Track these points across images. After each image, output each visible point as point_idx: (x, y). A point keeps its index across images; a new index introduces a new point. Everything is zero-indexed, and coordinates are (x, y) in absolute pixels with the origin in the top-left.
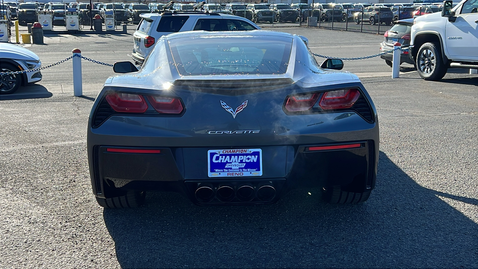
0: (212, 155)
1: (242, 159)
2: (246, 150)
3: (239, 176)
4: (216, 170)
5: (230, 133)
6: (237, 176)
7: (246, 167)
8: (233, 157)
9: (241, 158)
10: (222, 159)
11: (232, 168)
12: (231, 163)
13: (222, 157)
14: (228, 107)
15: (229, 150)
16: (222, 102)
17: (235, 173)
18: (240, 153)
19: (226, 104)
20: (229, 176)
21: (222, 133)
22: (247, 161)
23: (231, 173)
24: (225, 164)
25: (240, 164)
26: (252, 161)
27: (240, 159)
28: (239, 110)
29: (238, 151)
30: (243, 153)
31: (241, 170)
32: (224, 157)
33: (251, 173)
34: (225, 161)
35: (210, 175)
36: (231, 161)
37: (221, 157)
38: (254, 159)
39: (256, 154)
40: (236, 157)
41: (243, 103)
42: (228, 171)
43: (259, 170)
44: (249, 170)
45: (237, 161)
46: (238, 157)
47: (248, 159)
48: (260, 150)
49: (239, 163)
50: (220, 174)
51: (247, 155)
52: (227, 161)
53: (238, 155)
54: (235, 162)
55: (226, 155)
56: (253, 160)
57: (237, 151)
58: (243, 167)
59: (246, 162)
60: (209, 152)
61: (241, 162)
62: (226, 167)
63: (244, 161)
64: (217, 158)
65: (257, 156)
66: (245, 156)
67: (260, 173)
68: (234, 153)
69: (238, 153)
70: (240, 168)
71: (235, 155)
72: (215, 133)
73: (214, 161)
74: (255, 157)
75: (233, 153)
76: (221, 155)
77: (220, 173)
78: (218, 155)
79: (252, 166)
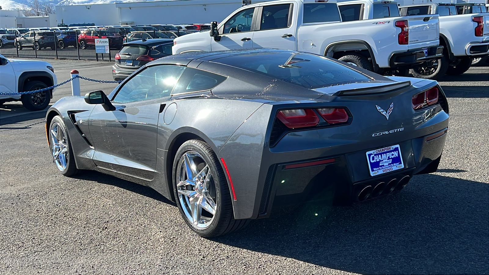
0: (369, 155)
1: (389, 156)
2: (390, 147)
3: (391, 171)
4: (375, 169)
5: (387, 133)
6: (389, 171)
7: (393, 163)
8: (383, 155)
9: (388, 155)
10: (377, 159)
11: (384, 165)
12: (382, 161)
13: (376, 157)
14: (382, 110)
15: (380, 149)
16: (378, 107)
17: (387, 168)
18: (387, 151)
19: (380, 108)
20: (384, 172)
21: (382, 134)
22: (393, 157)
23: (385, 169)
24: (378, 162)
25: (388, 160)
26: (395, 157)
27: (387, 156)
28: (390, 112)
29: (386, 149)
30: (389, 150)
31: (390, 165)
32: (377, 156)
33: (397, 167)
34: (379, 160)
35: (372, 174)
36: (382, 159)
37: (375, 156)
38: (396, 154)
39: (396, 149)
40: (385, 154)
41: (391, 106)
42: (382, 169)
43: (401, 163)
44: (394, 164)
45: (386, 159)
46: (386, 155)
47: (393, 155)
48: (398, 146)
49: (388, 159)
50: (378, 172)
51: (391, 151)
52: (380, 160)
53: (386, 153)
54: (385, 159)
55: (378, 154)
56: (396, 156)
57: (385, 150)
58: (391, 162)
59: (392, 158)
60: (367, 153)
61: (389, 158)
62: (380, 165)
63: (390, 158)
64: (373, 159)
65: (397, 151)
66: (390, 153)
67: (402, 166)
68: (383, 152)
69: (385, 151)
70: (389, 164)
71: (383, 153)
72: (377, 135)
73: (372, 161)
74: (396, 152)
75: (382, 152)
76: (375, 155)
77: (378, 171)
78: (373, 155)
79: (396, 160)
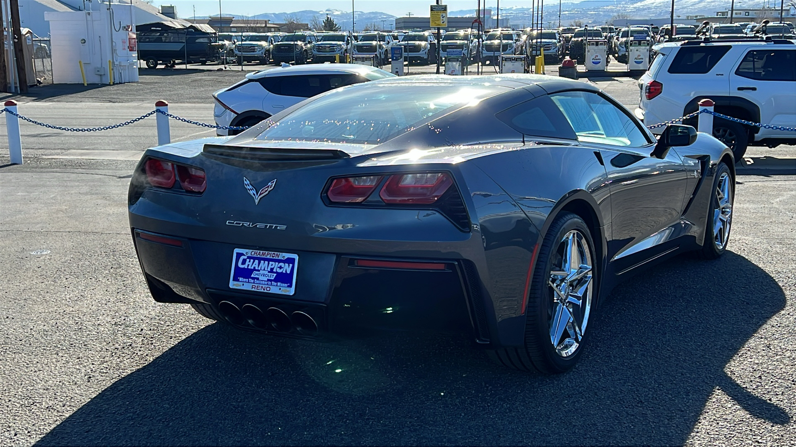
0: (239, 255)
1: (272, 267)
2: (278, 253)
3: (265, 291)
4: (241, 279)
5: (251, 226)
6: (262, 291)
7: (276, 280)
8: (262, 262)
9: (272, 265)
10: (249, 264)
11: (259, 278)
12: (259, 271)
13: (250, 261)
14: (251, 187)
15: (259, 251)
16: (246, 180)
17: (261, 285)
18: (271, 257)
19: (249, 182)
20: (253, 289)
21: (241, 224)
22: (279, 271)
23: (256, 285)
24: (251, 271)
25: (270, 274)
26: (284, 272)
27: (270, 267)
28: (263, 193)
29: (269, 255)
30: (275, 258)
31: (269, 283)
32: (252, 260)
33: (280, 289)
34: (252, 268)
35: (232, 284)
36: (259, 269)
37: (248, 260)
38: (287, 268)
39: (290, 261)
40: (266, 262)
41: (269, 184)
42: (254, 283)
43: (290, 286)
44: (279, 284)
45: (266, 269)
46: (269, 264)
47: (281, 268)
48: (296, 257)
49: (269, 272)
50: (243, 285)
51: (279, 261)
52: (254, 267)
53: (269, 260)
54: (264, 270)
55: (254, 259)
56: (286, 271)
57: (267, 255)
58: (273, 279)
59: (276, 272)
60: (236, 250)
61: (272, 271)
62: (252, 276)
63: (274, 270)
64: (244, 262)
65: (291, 265)
66: (277, 263)
67: (291, 291)
68: (264, 257)
69: (268, 257)
70: (268, 280)
71: (265, 260)
72: (233, 223)
73: (240, 265)
74: (289, 266)
75: (262, 257)
76: (249, 257)
77: (244, 283)
78: (246, 257)
79: (284, 278)
